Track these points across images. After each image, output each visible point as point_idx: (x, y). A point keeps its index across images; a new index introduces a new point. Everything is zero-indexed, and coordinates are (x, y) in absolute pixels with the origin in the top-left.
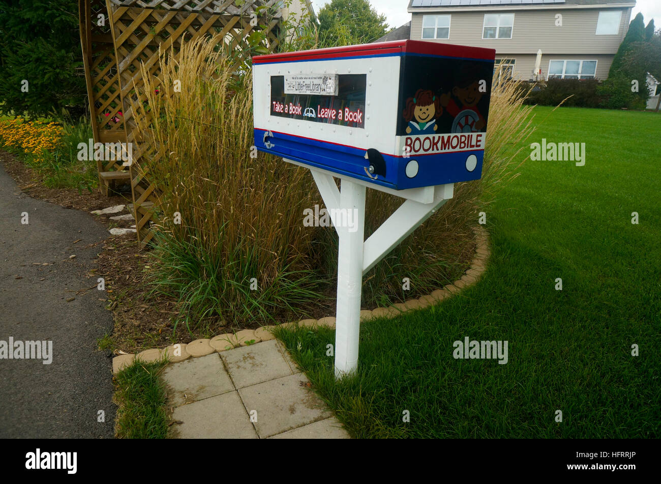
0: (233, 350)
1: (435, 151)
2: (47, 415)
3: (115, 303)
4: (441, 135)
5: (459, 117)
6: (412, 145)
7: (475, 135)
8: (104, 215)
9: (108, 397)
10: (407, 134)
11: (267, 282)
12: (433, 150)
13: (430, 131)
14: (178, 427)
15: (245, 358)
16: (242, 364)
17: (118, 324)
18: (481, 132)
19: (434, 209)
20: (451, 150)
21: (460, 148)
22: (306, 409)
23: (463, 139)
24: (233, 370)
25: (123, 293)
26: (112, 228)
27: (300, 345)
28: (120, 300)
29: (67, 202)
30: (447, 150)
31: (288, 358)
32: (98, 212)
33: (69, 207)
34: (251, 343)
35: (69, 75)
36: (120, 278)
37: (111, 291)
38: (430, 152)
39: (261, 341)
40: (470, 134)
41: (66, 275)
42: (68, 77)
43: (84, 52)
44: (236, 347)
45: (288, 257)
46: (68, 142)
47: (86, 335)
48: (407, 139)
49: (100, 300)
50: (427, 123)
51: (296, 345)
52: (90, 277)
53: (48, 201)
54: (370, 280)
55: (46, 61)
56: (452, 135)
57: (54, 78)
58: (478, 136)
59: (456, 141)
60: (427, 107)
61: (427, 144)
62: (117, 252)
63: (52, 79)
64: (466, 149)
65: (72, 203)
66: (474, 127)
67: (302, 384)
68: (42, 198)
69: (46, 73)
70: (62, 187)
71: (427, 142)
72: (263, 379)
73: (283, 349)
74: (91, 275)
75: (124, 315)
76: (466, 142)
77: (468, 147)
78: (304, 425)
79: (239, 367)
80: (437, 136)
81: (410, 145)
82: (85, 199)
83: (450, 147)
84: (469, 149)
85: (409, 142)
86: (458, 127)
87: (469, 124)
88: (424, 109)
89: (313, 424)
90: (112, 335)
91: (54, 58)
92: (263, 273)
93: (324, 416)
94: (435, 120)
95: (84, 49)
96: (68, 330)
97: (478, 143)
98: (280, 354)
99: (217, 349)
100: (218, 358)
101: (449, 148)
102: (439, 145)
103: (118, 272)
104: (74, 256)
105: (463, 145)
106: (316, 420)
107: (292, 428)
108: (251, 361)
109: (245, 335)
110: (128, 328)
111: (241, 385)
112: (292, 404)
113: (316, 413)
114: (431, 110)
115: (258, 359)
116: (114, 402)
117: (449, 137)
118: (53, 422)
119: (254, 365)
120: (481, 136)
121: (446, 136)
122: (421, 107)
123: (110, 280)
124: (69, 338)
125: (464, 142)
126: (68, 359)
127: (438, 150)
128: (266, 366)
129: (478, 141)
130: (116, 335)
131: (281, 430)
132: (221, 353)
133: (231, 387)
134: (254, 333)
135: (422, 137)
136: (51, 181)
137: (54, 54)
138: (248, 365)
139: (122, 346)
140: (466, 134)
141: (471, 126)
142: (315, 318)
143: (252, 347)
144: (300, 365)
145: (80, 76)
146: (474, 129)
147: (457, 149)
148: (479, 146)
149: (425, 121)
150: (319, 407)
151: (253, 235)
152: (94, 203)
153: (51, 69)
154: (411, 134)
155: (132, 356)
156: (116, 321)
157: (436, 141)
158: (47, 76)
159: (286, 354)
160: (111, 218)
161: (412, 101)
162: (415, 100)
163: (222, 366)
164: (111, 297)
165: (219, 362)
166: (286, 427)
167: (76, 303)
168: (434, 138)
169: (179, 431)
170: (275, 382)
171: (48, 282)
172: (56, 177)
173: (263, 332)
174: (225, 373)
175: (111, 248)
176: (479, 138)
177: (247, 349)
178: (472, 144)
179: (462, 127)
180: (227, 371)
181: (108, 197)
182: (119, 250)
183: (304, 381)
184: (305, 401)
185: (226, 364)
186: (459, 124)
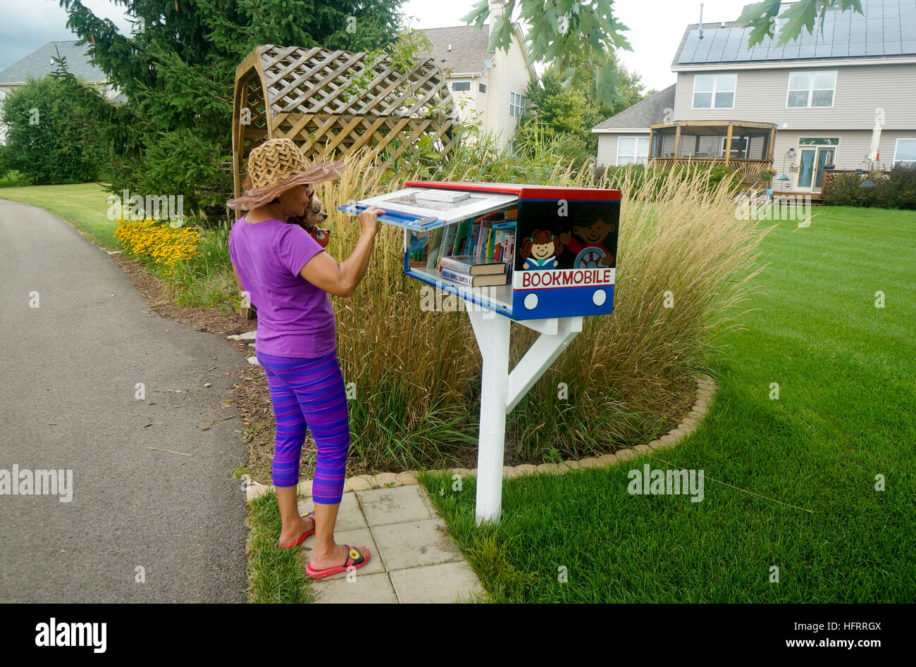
0: (371, 491)
1: (556, 285)
2: (185, 529)
3: (251, 435)
4: (562, 271)
5: (583, 253)
6: (530, 280)
7: (601, 271)
8: (243, 341)
9: (241, 520)
10: (524, 270)
11: (415, 422)
12: (554, 284)
13: (549, 266)
14: (307, 552)
15: (382, 500)
16: (378, 505)
17: (253, 457)
18: (609, 267)
19: (565, 341)
20: (574, 284)
21: (585, 283)
22: (438, 551)
23: (588, 274)
24: (369, 510)
25: (260, 426)
26: (251, 356)
27: (443, 491)
28: (256, 434)
29: (201, 324)
30: (569, 285)
31: (429, 504)
32: (236, 337)
33: (203, 330)
34: (390, 486)
35: (214, 171)
36: (257, 411)
37: (247, 423)
38: (551, 286)
39: (403, 485)
40: (596, 269)
41: (201, 404)
42: (213, 174)
43: (236, 149)
44: (374, 488)
45: (440, 395)
46: (206, 252)
47: (220, 464)
48: (525, 274)
49: (236, 431)
50: (546, 259)
51: (439, 490)
52: (226, 408)
53: (180, 322)
54: (538, 430)
55: (190, 156)
56: (575, 271)
57: (197, 175)
58: (605, 271)
59: (579, 276)
60: (545, 245)
61: (547, 279)
62: (255, 383)
63: (195, 176)
64: (592, 284)
65: (206, 325)
66: (600, 262)
67: (439, 528)
68: (173, 318)
69: (188, 169)
70: (197, 305)
71: (547, 276)
72: (399, 521)
73: (425, 494)
74: (227, 406)
75: (259, 448)
76: (592, 277)
77: (594, 282)
78: (433, 564)
79: (374, 507)
80: (557, 272)
81: (528, 280)
82: (221, 320)
83: (573, 281)
84: (596, 284)
85: (527, 277)
86: (582, 263)
87: (595, 259)
88: (542, 247)
89: (443, 565)
90: (246, 466)
91: (200, 152)
92: (411, 410)
93: (456, 559)
94: (554, 257)
95: (236, 147)
96: (203, 458)
97: (607, 279)
98: (420, 499)
99: (354, 488)
100: (354, 496)
101: (571, 283)
102: (561, 279)
103: (256, 404)
104: (209, 384)
105: (588, 280)
106: (446, 562)
107: (419, 566)
108: (387, 502)
109: (386, 477)
110: (263, 461)
111: (374, 524)
112: (424, 545)
113: (448, 556)
114: (550, 248)
115: (396, 502)
116: (247, 525)
117: (572, 273)
118: (190, 536)
119: (390, 507)
120: (609, 271)
121: (568, 271)
122: (538, 245)
123: (247, 412)
124: (204, 465)
125: (589, 277)
126: (203, 484)
127: (559, 284)
128: (404, 508)
129: (605, 276)
130: (251, 467)
131: (408, 565)
132: (357, 493)
133: (363, 524)
134: (396, 476)
135: (541, 272)
136: (183, 297)
137: (200, 147)
138: (384, 506)
139: (256, 477)
140: (592, 270)
141: (597, 262)
142: (468, 468)
143: (392, 490)
144: (439, 511)
145: (226, 171)
146: (600, 264)
147: (582, 284)
148: (608, 281)
149: (544, 258)
150: (453, 551)
151: (400, 367)
152: (232, 326)
153: (194, 165)
154: (528, 270)
155: (266, 486)
156: (252, 454)
157: (556, 276)
158: (189, 173)
159: (427, 500)
160: (250, 345)
161: (529, 240)
162: (532, 240)
163: (357, 505)
164: (247, 429)
165: (355, 500)
166: (414, 564)
167: (210, 432)
168: (554, 273)
169: (307, 556)
170: (411, 524)
171: (182, 410)
172: (190, 294)
173: (407, 476)
174: (359, 511)
175: (248, 379)
176: (607, 274)
177: (387, 491)
178: (599, 279)
179: (586, 263)
180: (362, 510)
181: (248, 319)
182: (257, 381)
183: (441, 526)
184: (438, 544)
185: (361, 504)
186: (582, 259)
